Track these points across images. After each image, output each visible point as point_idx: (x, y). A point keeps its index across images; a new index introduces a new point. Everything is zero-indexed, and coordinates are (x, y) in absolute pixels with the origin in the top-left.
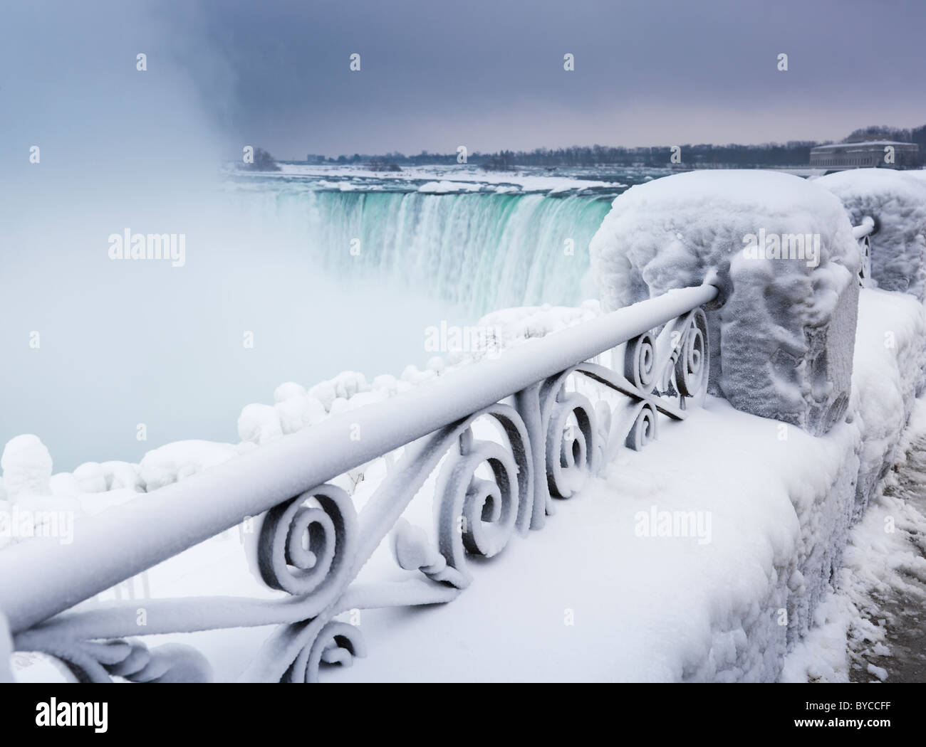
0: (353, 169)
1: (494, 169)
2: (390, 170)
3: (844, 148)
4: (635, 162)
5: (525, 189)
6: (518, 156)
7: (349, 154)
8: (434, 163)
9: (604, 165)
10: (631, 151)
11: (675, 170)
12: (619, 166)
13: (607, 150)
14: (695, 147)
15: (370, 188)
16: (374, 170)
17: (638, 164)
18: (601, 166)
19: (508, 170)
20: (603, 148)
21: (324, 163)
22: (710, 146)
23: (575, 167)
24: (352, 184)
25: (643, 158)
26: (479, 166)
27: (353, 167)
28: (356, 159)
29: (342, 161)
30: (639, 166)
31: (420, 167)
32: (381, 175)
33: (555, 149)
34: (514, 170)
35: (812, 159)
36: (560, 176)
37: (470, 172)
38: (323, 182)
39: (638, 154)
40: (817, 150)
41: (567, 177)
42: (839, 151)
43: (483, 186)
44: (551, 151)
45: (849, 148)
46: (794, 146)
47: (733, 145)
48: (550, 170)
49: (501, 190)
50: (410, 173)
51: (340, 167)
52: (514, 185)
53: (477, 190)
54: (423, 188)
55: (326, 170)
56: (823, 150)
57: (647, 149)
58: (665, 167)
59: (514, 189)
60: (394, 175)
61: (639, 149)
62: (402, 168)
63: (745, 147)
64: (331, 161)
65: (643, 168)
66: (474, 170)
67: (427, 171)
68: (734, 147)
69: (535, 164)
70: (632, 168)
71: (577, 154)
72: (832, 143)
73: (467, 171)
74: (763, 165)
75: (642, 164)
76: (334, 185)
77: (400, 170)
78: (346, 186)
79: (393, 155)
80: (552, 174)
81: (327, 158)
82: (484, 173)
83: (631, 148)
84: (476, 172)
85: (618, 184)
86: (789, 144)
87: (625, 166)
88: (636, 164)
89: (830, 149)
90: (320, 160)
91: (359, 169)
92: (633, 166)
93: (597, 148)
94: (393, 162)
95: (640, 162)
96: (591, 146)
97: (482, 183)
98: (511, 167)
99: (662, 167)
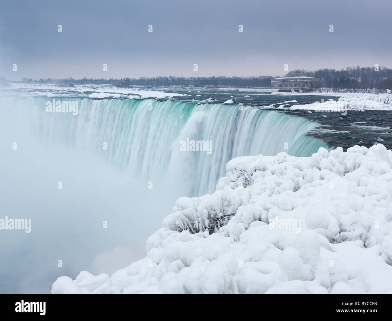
0: (50, 86)
1: (122, 87)
2: (69, 87)
3: (286, 79)
4: (189, 84)
5: (143, 97)
6: (132, 81)
7: (45, 78)
8: (90, 83)
9: (175, 85)
10: (188, 79)
11: (209, 88)
12: (182, 86)
13: (176, 78)
14: (217, 77)
15: (63, 95)
16: (61, 86)
17: (191, 85)
18: (174, 86)
19: (129, 87)
20: (174, 77)
21: (32, 82)
22: (224, 77)
23: (161, 86)
24: (53, 94)
25: (193, 82)
26: (114, 85)
27: (49, 85)
28: (49, 81)
29: (42, 81)
30: (192, 86)
31: (84, 85)
32: (66, 89)
33: (150, 77)
34: (132, 87)
35: (272, 84)
36: (155, 91)
37: (110, 88)
38: (37, 92)
39: (190, 81)
40: (274, 80)
41: (159, 91)
42: (284, 80)
43: (121, 95)
44: (149, 78)
45: (288, 79)
46: (262, 78)
47: (235, 77)
48: (150, 88)
49: (131, 97)
50: (81, 88)
51: (42, 84)
52: (136, 95)
53: (119, 97)
54: (91, 96)
55: (35, 86)
56: (277, 80)
57: (195, 78)
58: (204, 87)
59: (137, 97)
60: (72, 89)
61: (191, 78)
62: (75, 85)
63: (240, 78)
64: (36, 81)
65: (194, 87)
66: (112, 87)
67: (88, 87)
68: (235, 78)
69: (141, 85)
70: (189, 87)
71: (161, 80)
72: (279, 77)
73: (108, 88)
74: (249, 87)
75: (193, 85)
76: (43, 94)
77: (74, 87)
78: (50, 94)
79: (69, 79)
80: (151, 89)
81: (33, 80)
82: (117, 89)
83: (187, 77)
84: (113, 88)
85: (187, 95)
86: (260, 77)
87: (185, 86)
88: (190, 85)
89: (280, 80)
90: (30, 81)
91: (52, 86)
92: (188, 86)
93: (171, 77)
94: (70, 83)
95: (192, 84)
96: (168, 76)
97: (120, 94)
98: (130, 86)
99: (202, 87)
